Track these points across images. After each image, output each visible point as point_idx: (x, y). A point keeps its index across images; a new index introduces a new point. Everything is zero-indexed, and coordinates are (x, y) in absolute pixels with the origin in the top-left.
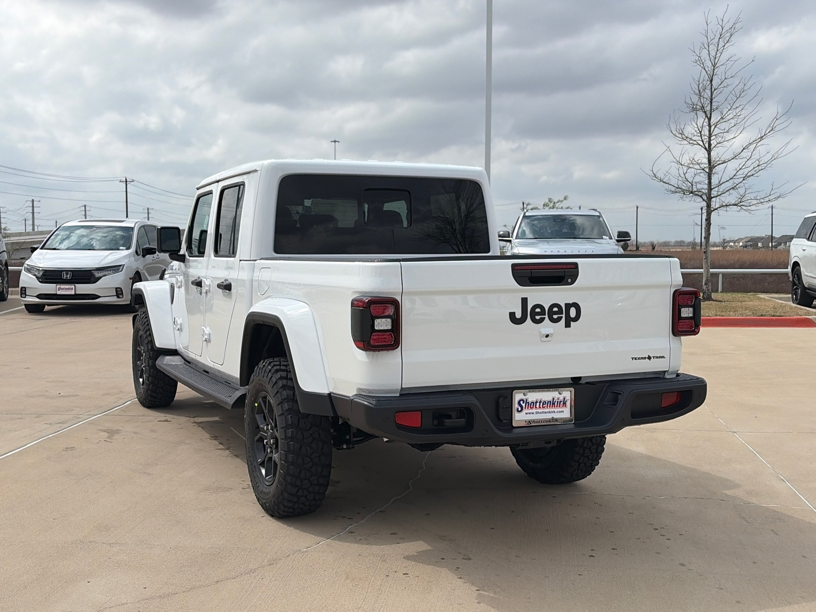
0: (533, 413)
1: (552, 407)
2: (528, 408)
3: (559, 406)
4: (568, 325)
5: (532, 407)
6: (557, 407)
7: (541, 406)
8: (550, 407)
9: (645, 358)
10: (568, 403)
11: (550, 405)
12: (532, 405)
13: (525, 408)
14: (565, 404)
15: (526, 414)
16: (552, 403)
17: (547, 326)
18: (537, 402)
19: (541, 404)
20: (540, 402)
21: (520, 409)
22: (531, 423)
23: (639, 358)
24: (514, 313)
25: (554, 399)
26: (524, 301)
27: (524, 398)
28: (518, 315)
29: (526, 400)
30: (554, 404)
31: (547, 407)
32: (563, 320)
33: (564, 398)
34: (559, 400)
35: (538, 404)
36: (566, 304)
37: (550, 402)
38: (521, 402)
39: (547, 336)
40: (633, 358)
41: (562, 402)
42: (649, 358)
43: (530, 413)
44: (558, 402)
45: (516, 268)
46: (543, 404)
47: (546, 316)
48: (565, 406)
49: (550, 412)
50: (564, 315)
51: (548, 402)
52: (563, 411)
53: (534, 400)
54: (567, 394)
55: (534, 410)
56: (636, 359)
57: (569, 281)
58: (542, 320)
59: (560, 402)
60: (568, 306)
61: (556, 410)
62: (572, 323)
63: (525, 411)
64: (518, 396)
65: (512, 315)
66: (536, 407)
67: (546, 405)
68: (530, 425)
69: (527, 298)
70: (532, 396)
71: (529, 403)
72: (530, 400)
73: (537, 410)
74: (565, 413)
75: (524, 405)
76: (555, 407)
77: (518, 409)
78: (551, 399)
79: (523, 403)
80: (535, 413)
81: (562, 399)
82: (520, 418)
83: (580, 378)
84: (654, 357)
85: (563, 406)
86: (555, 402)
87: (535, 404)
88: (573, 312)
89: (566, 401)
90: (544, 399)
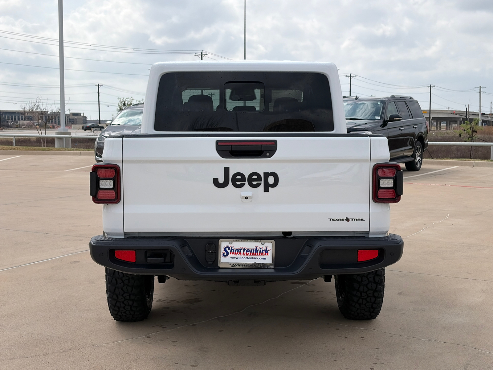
0: (237, 258)
1: (255, 254)
2: (233, 254)
3: (262, 254)
4: (266, 190)
5: (236, 253)
6: (260, 254)
7: (245, 253)
8: (253, 254)
9: (343, 220)
10: (270, 253)
11: (253, 252)
12: (237, 252)
13: (231, 254)
14: (267, 252)
15: (232, 258)
16: (256, 251)
17: (247, 190)
18: (241, 250)
19: (245, 251)
20: (244, 250)
21: (225, 254)
22: (235, 266)
23: (337, 220)
24: (217, 179)
25: (256, 248)
26: (227, 170)
27: (230, 245)
28: (221, 181)
29: (232, 247)
30: (256, 252)
31: (251, 254)
32: (262, 185)
33: (267, 248)
34: (262, 249)
35: (242, 251)
36: (264, 173)
37: (254, 250)
38: (227, 249)
39: (247, 198)
40: (330, 219)
41: (265, 251)
42: (348, 220)
43: (234, 258)
44: (260, 250)
45: (219, 144)
46: (247, 252)
47: (246, 182)
48: (267, 254)
49: (253, 258)
50: (262, 182)
51: (251, 250)
52: (265, 258)
53: (239, 248)
54: (269, 245)
55: (238, 256)
56: (333, 220)
57: (268, 154)
58: (242, 185)
59: (263, 251)
60: (267, 175)
61: (259, 257)
62: (270, 188)
63: (230, 256)
64: (224, 244)
65: (215, 181)
66: (240, 254)
67: (250, 253)
68: (234, 267)
69: (228, 168)
70: (237, 245)
71: (234, 250)
72: (235, 248)
73: (241, 256)
74: (268, 260)
75: (229, 251)
76: (257, 254)
77: (224, 254)
78: (254, 248)
79: (229, 249)
80: (239, 258)
81: (264, 248)
82: (225, 261)
84: (352, 219)
85: (265, 254)
86: (258, 250)
87: (239, 251)
88: (271, 180)
89: (268, 250)
90: (247, 248)
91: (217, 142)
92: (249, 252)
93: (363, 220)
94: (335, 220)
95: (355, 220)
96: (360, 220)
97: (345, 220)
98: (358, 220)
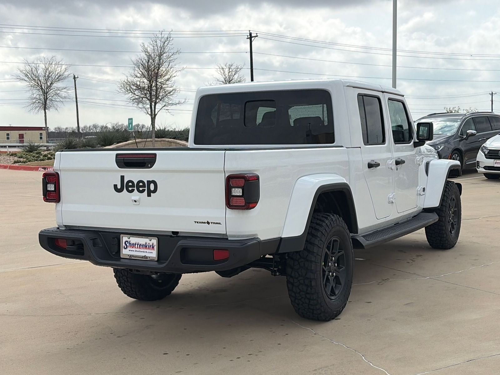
0: (133, 251)
1: (145, 249)
3: (150, 249)
4: (149, 195)
5: (133, 246)
6: (148, 249)
7: (138, 247)
8: (144, 248)
9: (205, 223)
10: (155, 248)
12: (133, 245)
13: (129, 247)
14: (153, 247)
15: (129, 250)
16: (145, 246)
17: (136, 195)
18: (136, 244)
19: (139, 245)
20: (138, 244)
21: (125, 247)
22: (131, 257)
23: (200, 223)
24: (117, 185)
25: (146, 243)
26: (122, 178)
27: (128, 240)
28: (119, 187)
29: (130, 242)
30: (146, 247)
31: (142, 248)
32: (146, 192)
33: (153, 244)
34: (150, 245)
35: (136, 245)
36: (147, 181)
38: (127, 243)
39: (135, 201)
40: (195, 222)
41: (152, 246)
42: (208, 223)
43: (131, 251)
44: (149, 245)
46: (140, 246)
47: (135, 188)
48: (154, 249)
49: (144, 252)
50: (146, 188)
51: (143, 245)
52: (152, 252)
53: (134, 243)
54: (154, 241)
55: (134, 249)
56: (197, 222)
57: (149, 165)
58: (133, 191)
59: (150, 246)
60: (149, 182)
61: (148, 251)
62: (152, 194)
63: (128, 249)
64: (125, 239)
65: (115, 186)
66: (135, 247)
69: (124, 176)
70: (133, 240)
71: (131, 244)
72: (132, 242)
73: (136, 249)
74: (153, 254)
75: (128, 245)
76: (147, 249)
77: (124, 247)
78: (144, 243)
79: (128, 243)
81: (151, 244)
82: (125, 252)
83: (177, 233)
84: (212, 223)
85: (152, 249)
86: (147, 245)
87: (135, 245)
88: (152, 187)
89: (154, 246)
90: (140, 243)
91: (117, 155)
92: (141, 246)
93: (220, 224)
94: (199, 222)
95: (214, 224)
96: (218, 224)
97: (206, 223)
98: (216, 224)
